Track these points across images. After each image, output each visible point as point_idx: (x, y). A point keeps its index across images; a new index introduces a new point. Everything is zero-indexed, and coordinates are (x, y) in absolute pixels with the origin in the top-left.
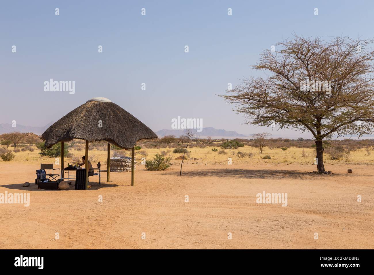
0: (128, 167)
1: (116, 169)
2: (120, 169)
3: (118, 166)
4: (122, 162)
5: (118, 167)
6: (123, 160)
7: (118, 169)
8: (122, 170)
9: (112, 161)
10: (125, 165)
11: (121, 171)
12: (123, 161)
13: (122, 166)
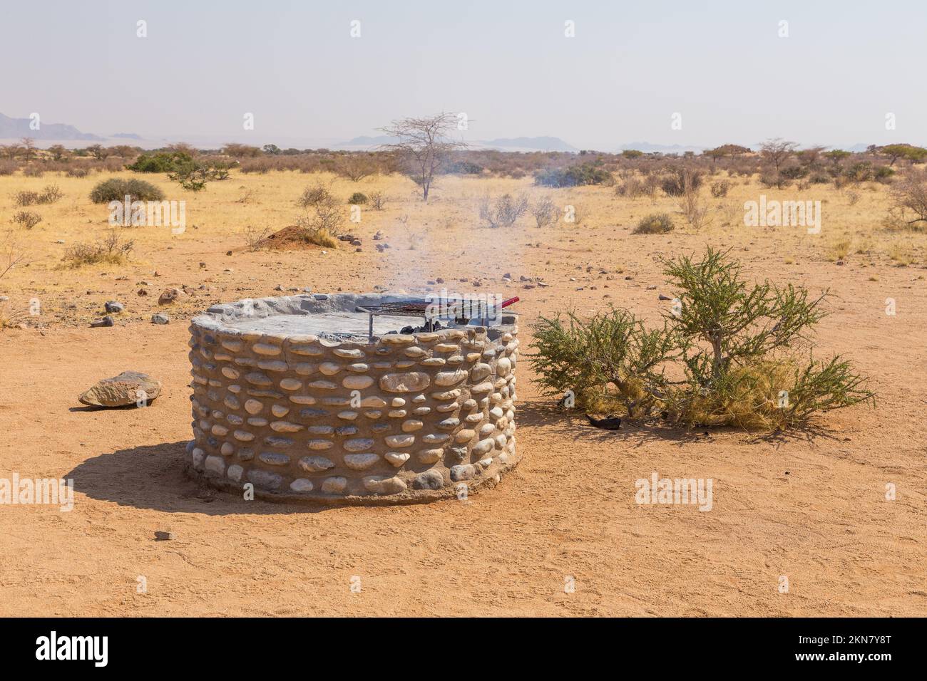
0: (488, 427)
1: (371, 459)
2: (412, 465)
3: (396, 426)
4: (433, 370)
5: (394, 441)
6: (447, 354)
7: (392, 469)
8: (435, 472)
9: (305, 370)
10: (465, 410)
11: (431, 481)
12: (452, 367)
13: (435, 420)
